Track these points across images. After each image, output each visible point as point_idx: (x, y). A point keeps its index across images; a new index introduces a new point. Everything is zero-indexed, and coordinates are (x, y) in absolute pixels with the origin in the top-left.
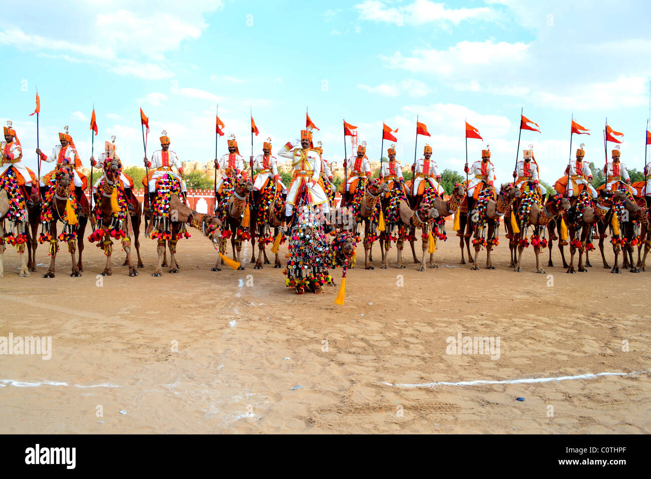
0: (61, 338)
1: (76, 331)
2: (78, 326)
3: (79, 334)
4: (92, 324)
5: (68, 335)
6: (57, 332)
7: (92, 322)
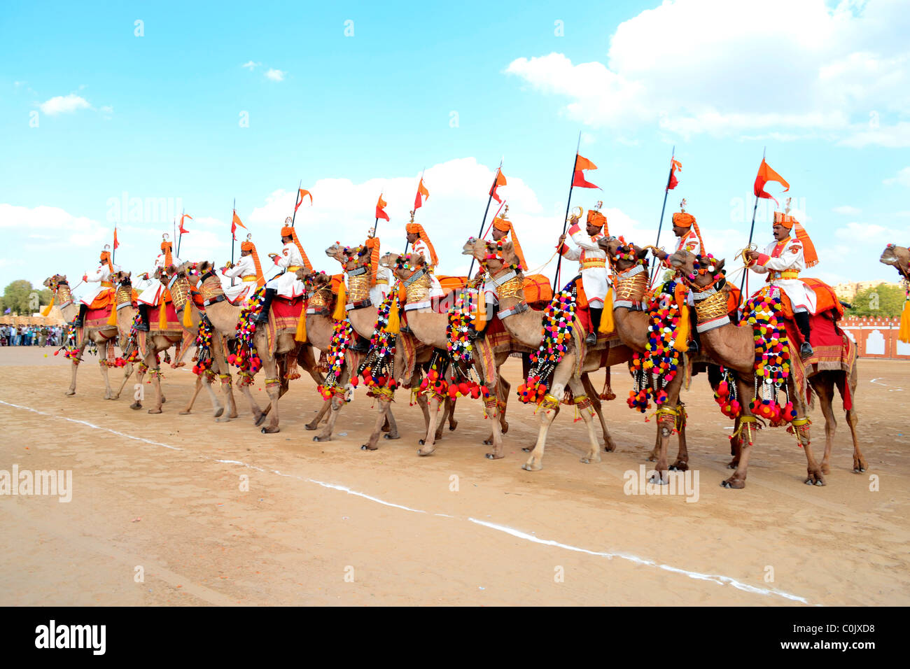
0: (791, 532)
1: (814, 526)
2: (815, 519)
3: (817, 532)
4: (835, 520)
5: (801, 531)
6: (786, 524)
7: (835, 517)
